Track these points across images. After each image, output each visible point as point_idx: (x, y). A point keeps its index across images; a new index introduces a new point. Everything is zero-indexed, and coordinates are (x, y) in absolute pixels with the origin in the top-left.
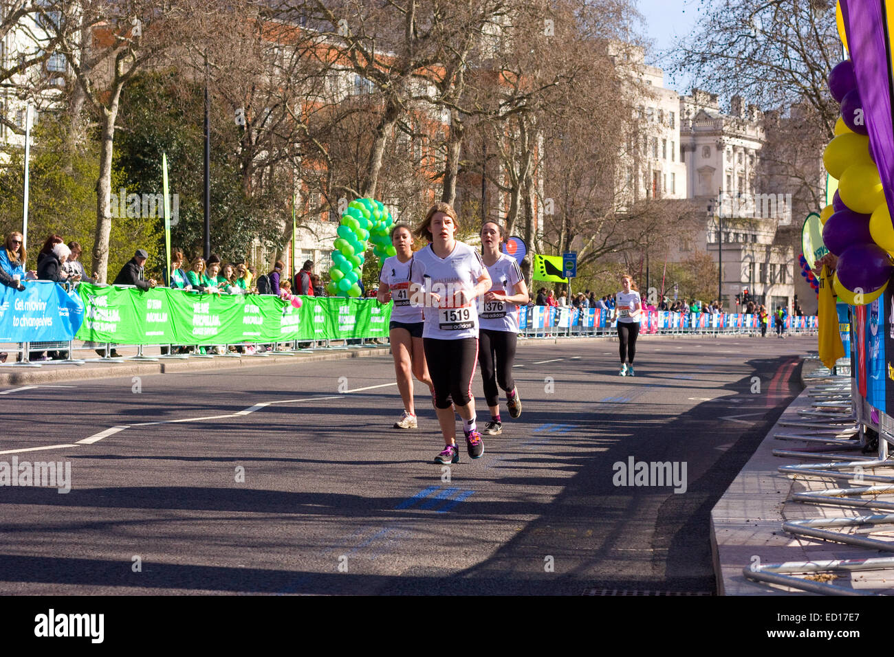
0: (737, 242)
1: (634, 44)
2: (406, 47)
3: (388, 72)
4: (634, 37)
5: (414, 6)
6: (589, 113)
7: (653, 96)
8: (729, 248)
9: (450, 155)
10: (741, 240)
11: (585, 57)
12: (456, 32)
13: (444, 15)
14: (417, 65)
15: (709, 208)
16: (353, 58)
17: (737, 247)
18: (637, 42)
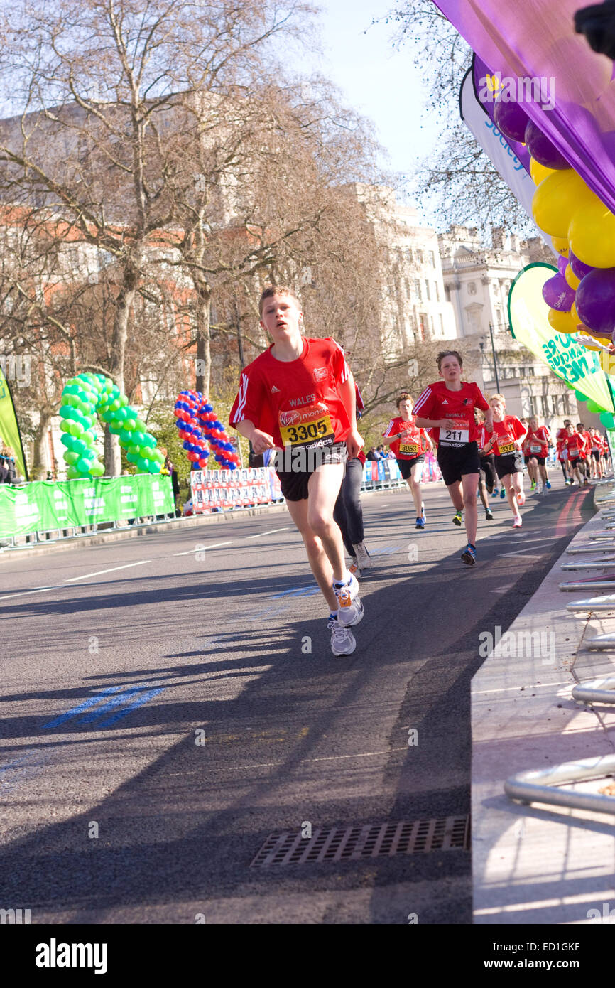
0: (515, 377)
1: (380, 180)
2: (138, 208)
3: (120, 238)
4: (379, 173)
5: (141, 165)
6: (340, 256)
7: (406, 233)
8: (507, 384)
9: (200, 316)
10: (518, 374)
11: (327, 197)
12: (188, 187)
13: (174, 169)
14: (152, 227)
15: (482, 346)
16: (83, 227)
17: (515, 383)
18: (383, 177)
